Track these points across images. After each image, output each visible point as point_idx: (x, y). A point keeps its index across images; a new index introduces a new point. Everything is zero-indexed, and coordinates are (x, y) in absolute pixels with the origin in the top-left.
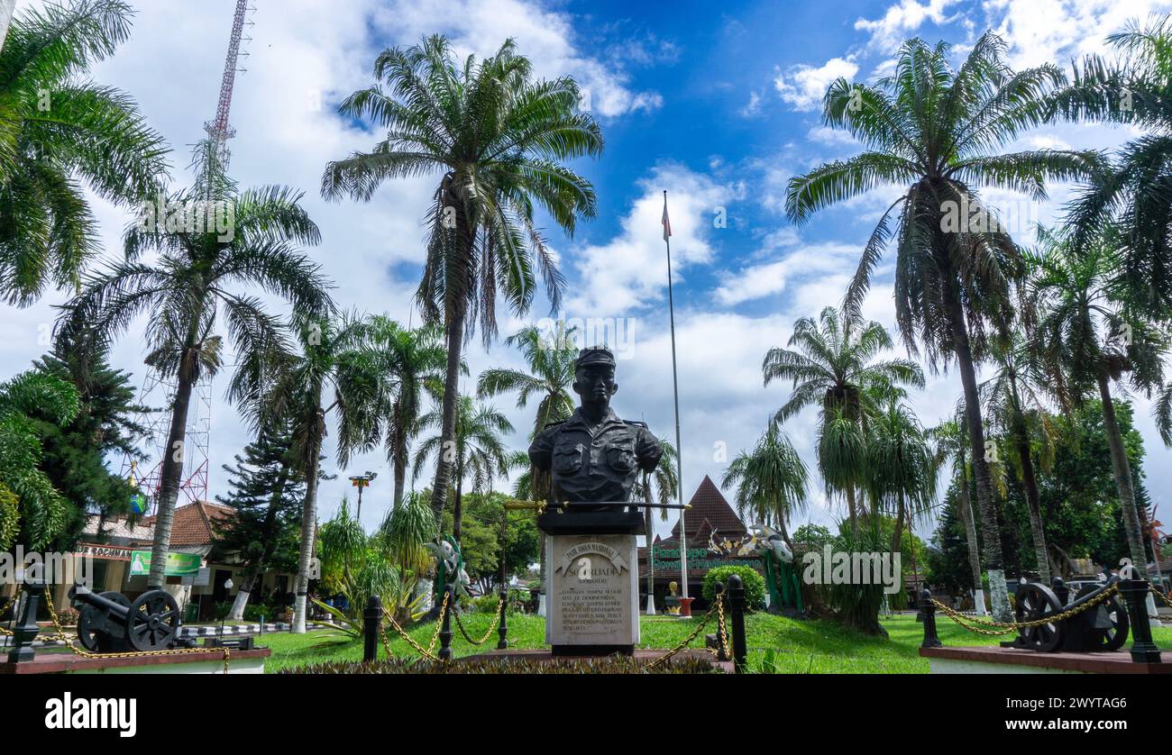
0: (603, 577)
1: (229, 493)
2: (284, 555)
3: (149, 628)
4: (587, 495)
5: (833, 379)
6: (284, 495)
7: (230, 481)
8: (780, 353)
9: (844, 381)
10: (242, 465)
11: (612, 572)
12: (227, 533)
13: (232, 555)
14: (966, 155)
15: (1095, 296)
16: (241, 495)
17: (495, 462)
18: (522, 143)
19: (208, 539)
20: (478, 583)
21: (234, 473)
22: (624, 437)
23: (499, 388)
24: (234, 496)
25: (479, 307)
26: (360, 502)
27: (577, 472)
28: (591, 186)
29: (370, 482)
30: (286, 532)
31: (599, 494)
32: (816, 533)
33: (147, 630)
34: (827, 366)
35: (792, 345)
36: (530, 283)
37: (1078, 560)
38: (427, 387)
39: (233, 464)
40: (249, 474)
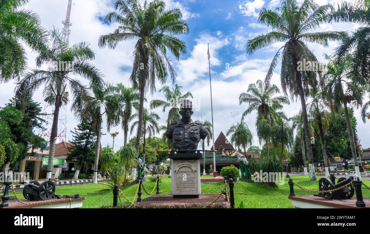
0: (189, 173)
2: (90, 159)
3: (46, 193)
5: (261, 102)
6: (90, 140)
7: (73, 136)
8: (244, 94)
9: (264, 103)
10: (76, 131)
11: (192, 172)
12: (72, 152)
13: (74, 159)
14: (304, 32)
15: (343, 77)
16: (76, 140)
17: (155, 129)
18: (163, 30)
19: (66, 153)
21: (74, 133)
22: (196, 129)
23: (157, 106)
24: (74, 140)
25: (150, 82)
26: (114, 141)
27: (181, 140)
28: (184, 43)
29: (117, 135)
30: (91, 151)
31: (188, 147)
32: (255, 148)
33: (45, 193)
34: (259, 98)
35: (248, 92)
36: (166, 74)
37: (336, 157)
38: (134, 106)
39: (74, 131)
40: (79, 134)
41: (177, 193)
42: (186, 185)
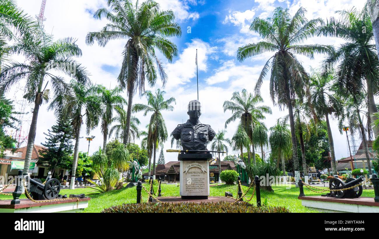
0: (199, 174)
1: (46, 142)
2: (64, 163)
3: (51, 191)
4: (193, 148)
5: (244, 111)
6: (65, 143)
7: (46, 138)
8: (228, 102)
9: (248, 112)
10: (50, 133)
11: (202, 173)
12: (44, 156)
13: (45, 163)
14: (293, 44)
15: (326, 89)
16: (50, 143)
17: (136, 134)
18: (155, 30)
19: (37, 157)
20: (125, 172)
21: (47, 135)
22: (204, 130)
23: (138, 110)
24: (47, 143)
25: (138, 84)
26: (89, 146)
27: (190, 141)
28: (176, 46)
29: (93, 139)
30: (65, 155)
31: (197, 148)
32: (231, 158)
33: (50, 192)
34: (243, 107)
35: (232, 100)
36: (155, 77)
37: (311, 167)
38: (115, 109)
39: (47, 132)
40: (52, 136)
41: (186, 194)
42: (196, 186)
